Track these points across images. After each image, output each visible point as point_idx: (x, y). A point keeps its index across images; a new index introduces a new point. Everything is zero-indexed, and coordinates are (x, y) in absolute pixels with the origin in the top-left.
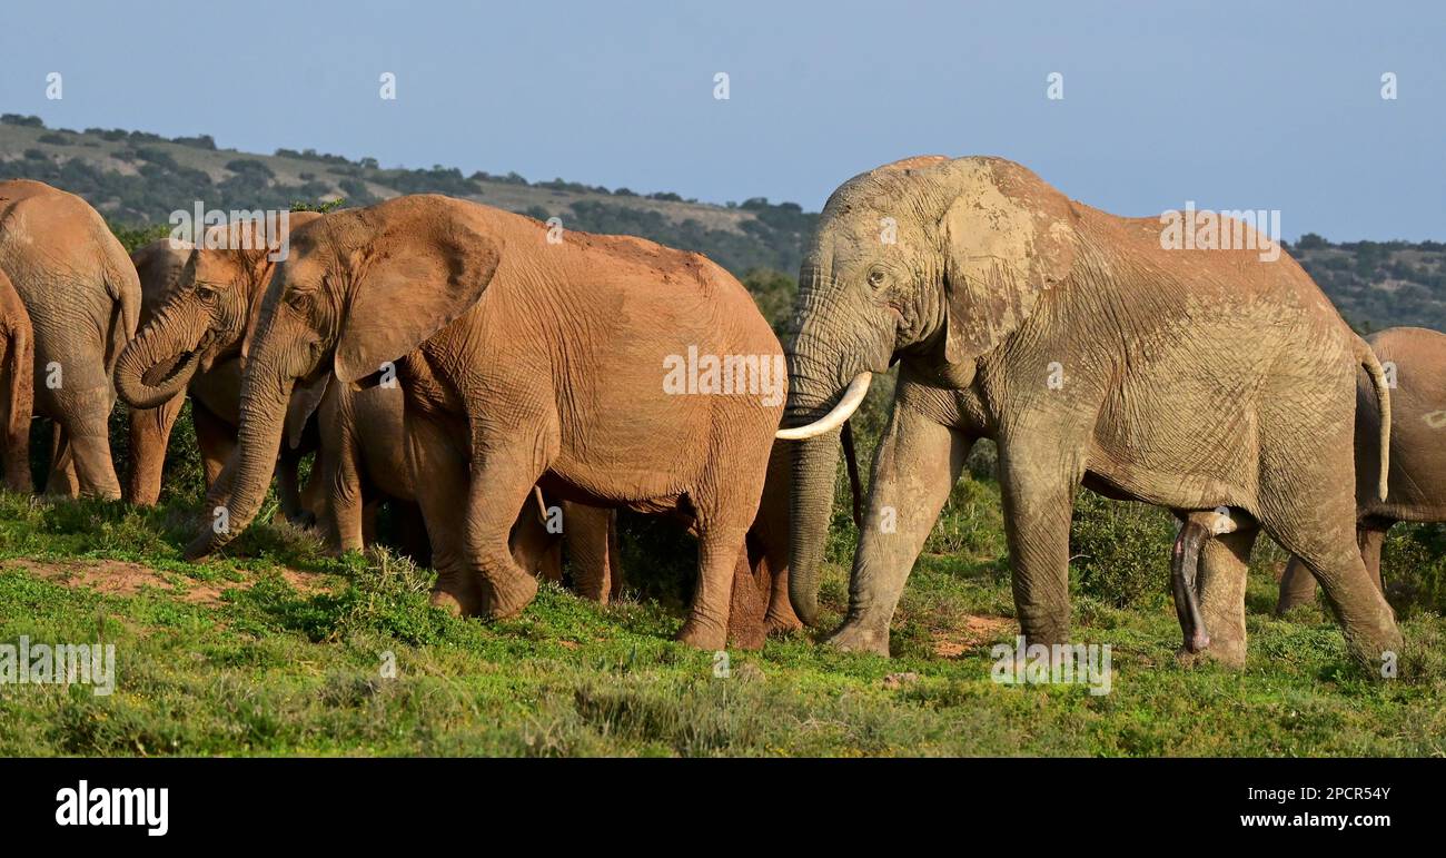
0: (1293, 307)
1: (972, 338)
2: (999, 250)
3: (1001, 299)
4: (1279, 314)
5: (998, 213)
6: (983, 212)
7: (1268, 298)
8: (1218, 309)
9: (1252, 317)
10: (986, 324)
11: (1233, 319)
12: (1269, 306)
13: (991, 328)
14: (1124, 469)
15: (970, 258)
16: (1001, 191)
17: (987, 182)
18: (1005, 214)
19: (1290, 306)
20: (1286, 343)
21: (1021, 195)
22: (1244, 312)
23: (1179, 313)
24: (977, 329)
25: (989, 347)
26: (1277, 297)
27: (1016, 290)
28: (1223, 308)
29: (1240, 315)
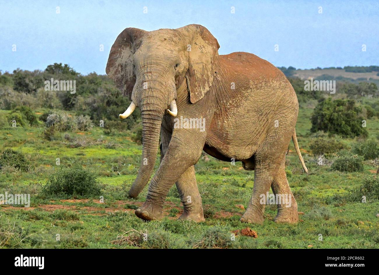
0: (284, 82)
1: (196, 93)
2: (204, 60)
3: (204, 79)
4: (280, 84)
5: (202, 47)
6: (198, 46)
7: (276, 79)
8: (260, 85)
9: (272, 86)
10: (200, 88)
11: (266, 88)
12: (277, 82)
13: (202, 90)
14: (226, 147)
15: (196, 63)
16: (203, 38)
17: (199, 34)
18: (204, 47)
19: (283, 82)
20: (283, 95)
21: (208, 40)
22: (269, 85)
23: (247, 88)
24: (198, 90)
25: (202, 97)
26: (278, 79)
27: (208, 76)
28: (262, 84)
29: (268, 86)
